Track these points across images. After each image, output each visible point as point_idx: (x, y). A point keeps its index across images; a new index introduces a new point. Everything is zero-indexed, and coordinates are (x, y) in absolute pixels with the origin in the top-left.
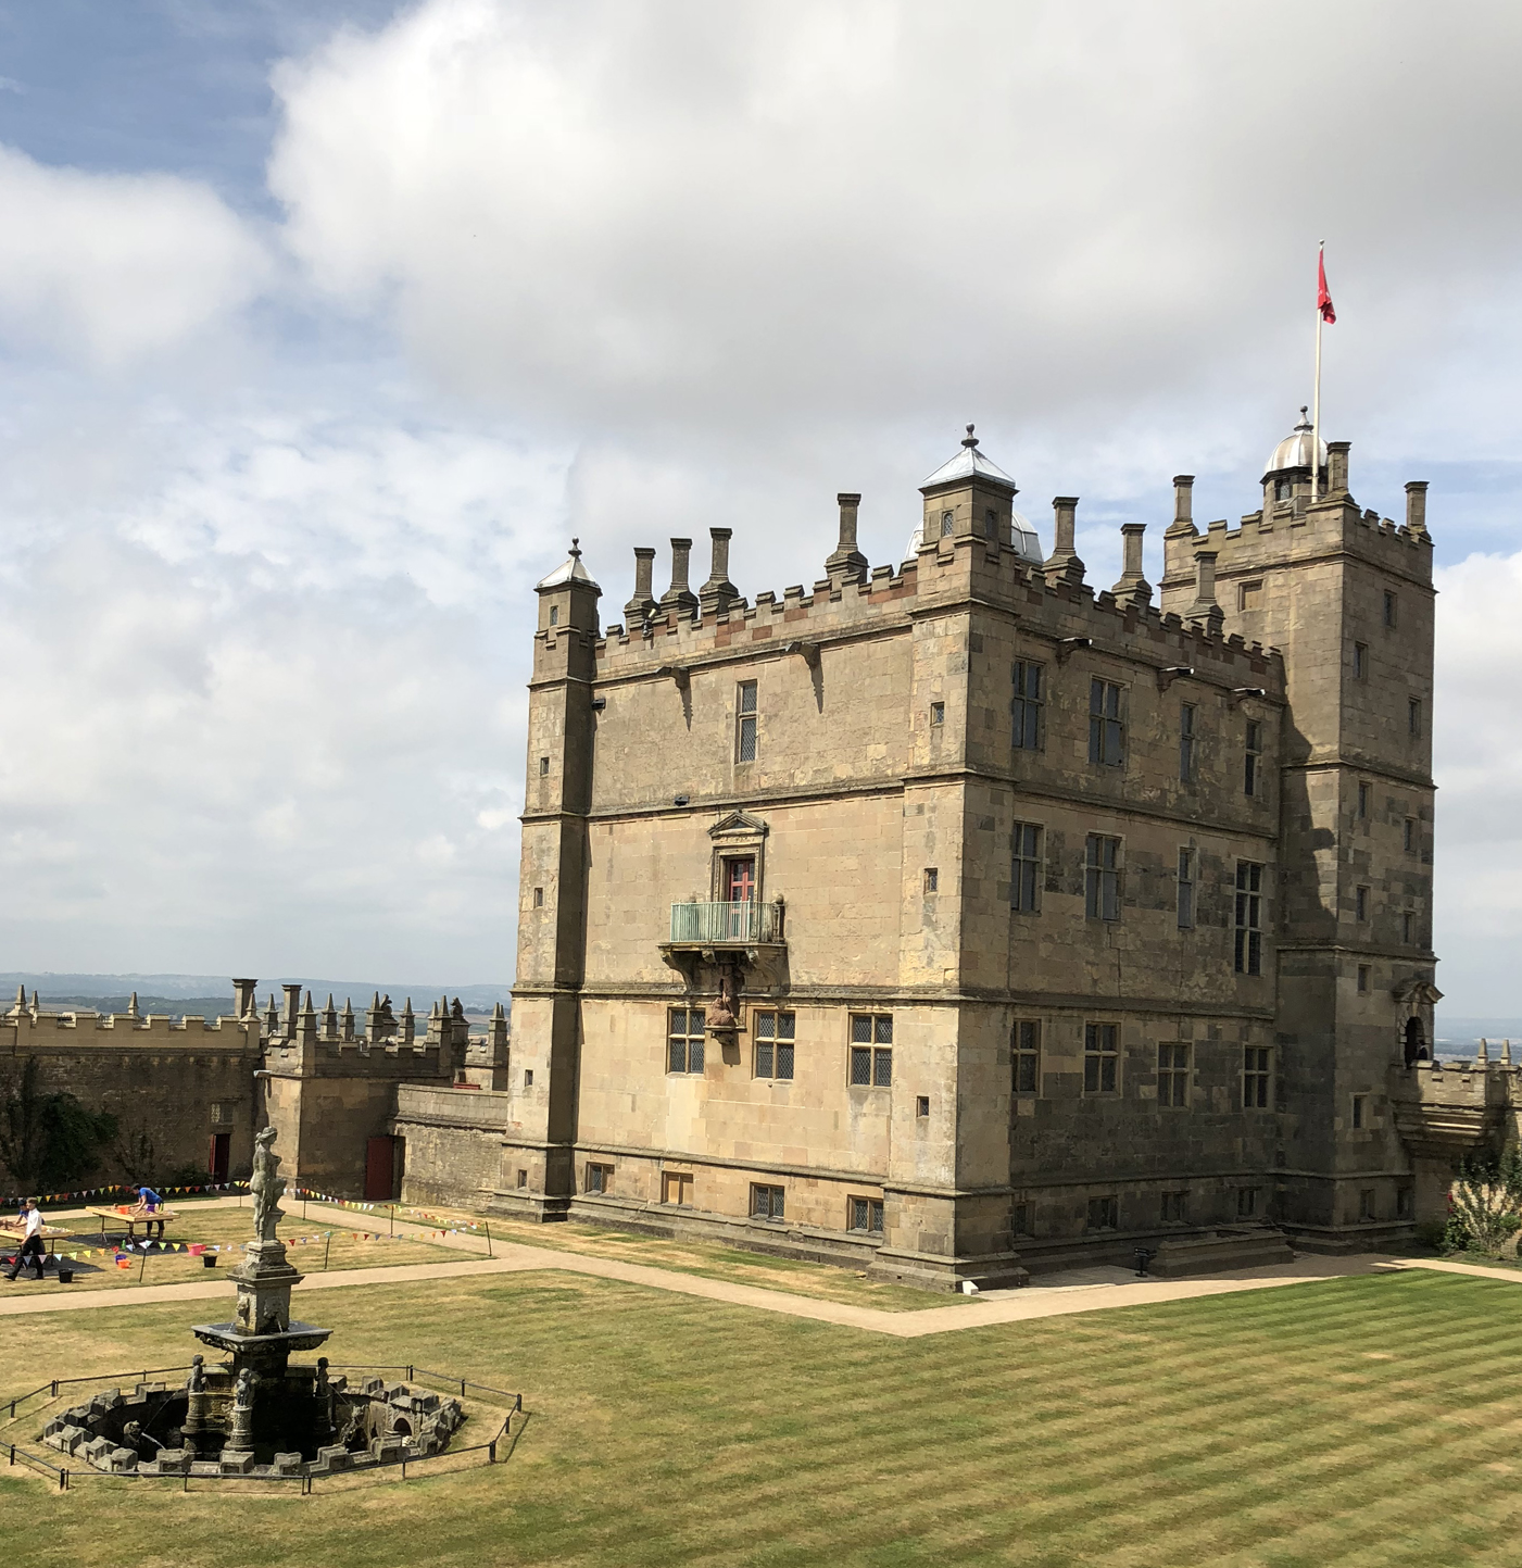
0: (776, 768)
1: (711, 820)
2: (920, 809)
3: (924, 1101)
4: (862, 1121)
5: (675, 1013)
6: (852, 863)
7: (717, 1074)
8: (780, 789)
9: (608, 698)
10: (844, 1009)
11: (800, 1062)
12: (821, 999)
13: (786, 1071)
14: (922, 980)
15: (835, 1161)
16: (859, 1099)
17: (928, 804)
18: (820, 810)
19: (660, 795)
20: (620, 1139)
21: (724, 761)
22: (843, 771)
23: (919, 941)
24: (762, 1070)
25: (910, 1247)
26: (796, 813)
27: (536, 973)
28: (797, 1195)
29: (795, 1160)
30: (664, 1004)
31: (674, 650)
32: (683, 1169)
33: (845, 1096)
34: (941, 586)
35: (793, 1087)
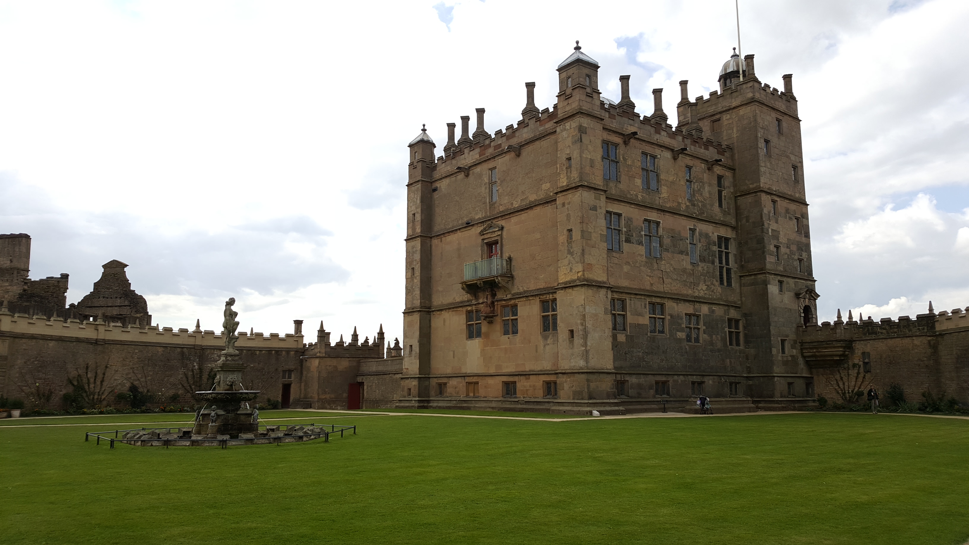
0: (506, 202)
1: (480, 229)
2: (564, 205)
3: (572, 332)
4: (547, 347)
5: (469, 313)
6: (538, 236)
7: (487, 336)
8: (508, 210)
9: (438, 186)
10: (537, 299)
11: (521, 326)
12: (527, 296)
13: (515, 332)
14: (568, 279)
15: (537, 367)
16: (545, 338)
17: (567, 202)
18: (524, 216)
19: (460, 222)
20: (449, 371)
21: (485, 203)
22: (533, 197)
23: (566, 262)
24: (506, 333)
25: (569, 398)
26: (514, 219)
27: (413, 304)
28: (522, 384)
29: (521, 369)
30: (464, 309)
31: (463, 162)
32: (474, 380)
33: (540, 337)
34: (568, 108)
35: (518, 338)
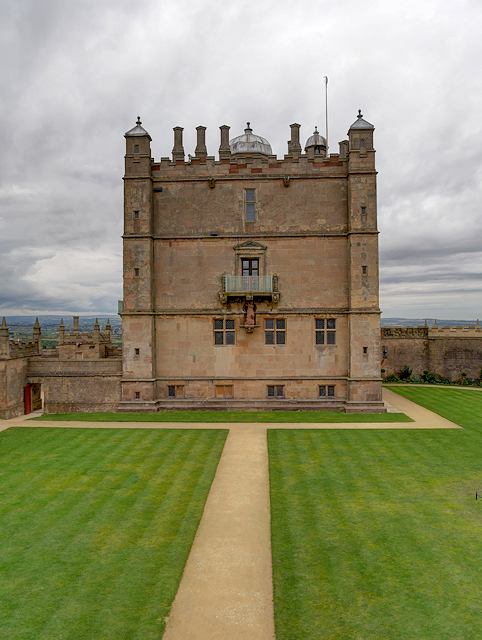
0: (269, 224)
1: (234, 243)
2: (359, 244)
3: (365, 349)
4: (322, 358)
6: (313, 263)
7: (244, 344)
8: (272, 232)
9: (164, 188)
10: (312, 317)
11: (289, 338)
12: (299, 313)
14: (362, 306)
15: (310, 373)
16: (321, 350)
17: (362, 242)
18: (294, 242)
19: (201, 231)
20: (187, 374)
21: (239, 219)
22: (305, 228)
24: (269, 341)
25: (362, 400)
26: (281, 243)
27: (137, 306)
28: (290, 388)
29: (289, 375)
30: (211, 317)
31: (204, 172)
32: (227, 383)
33: (314, 349)
34: (362, 165)
35: (286, 349)
